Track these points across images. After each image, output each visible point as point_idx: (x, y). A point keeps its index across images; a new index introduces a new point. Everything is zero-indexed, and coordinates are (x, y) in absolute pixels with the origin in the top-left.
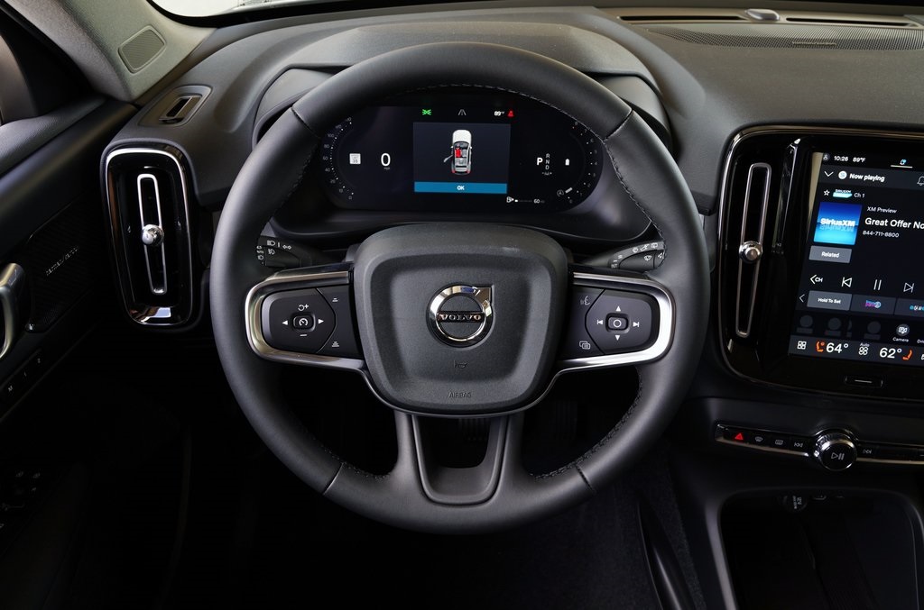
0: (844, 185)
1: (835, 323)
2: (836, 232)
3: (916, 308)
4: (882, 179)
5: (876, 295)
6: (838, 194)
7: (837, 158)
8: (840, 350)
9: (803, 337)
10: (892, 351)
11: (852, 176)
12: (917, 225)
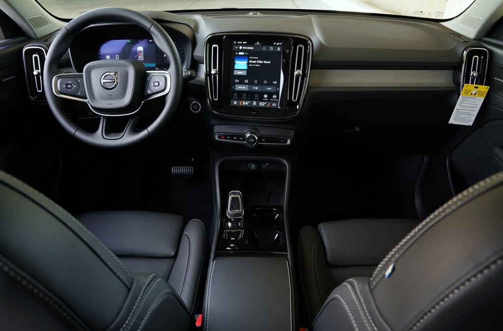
0: (242, 51)
1: (244, 95)
2: (241, 65)
3: (268, 89)
4: (253, 48)
5: (256, 85)
6: (240, 53)
7: (238, 42)
8: (247, 104)
9: (235, 100)
10: (263, 103)
11: (244, 48)
12: (265, 62)
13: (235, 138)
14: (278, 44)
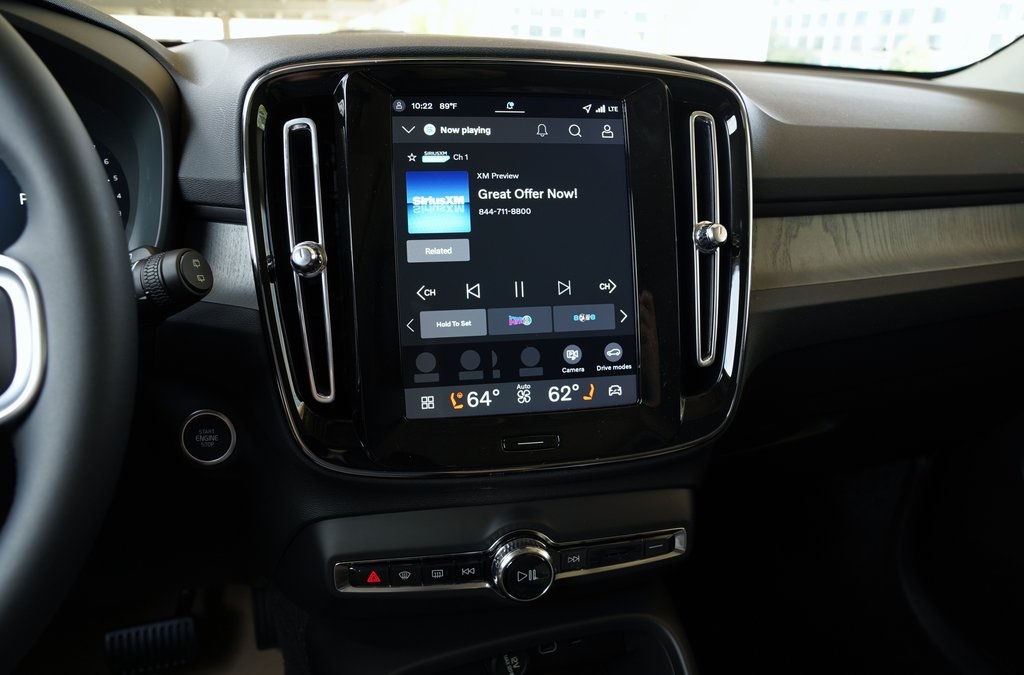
0: (435, 145)
3: (582, 318)
4: (488, 132)
5: (521, 305)
6: (429, 158)
7: (416, 106)
8: (488, 402)
9: (427, 387)
10: (566, 390)
11: (444, 130)
12: (552, 194)
13: (438, 574)
14: (602, 109)
